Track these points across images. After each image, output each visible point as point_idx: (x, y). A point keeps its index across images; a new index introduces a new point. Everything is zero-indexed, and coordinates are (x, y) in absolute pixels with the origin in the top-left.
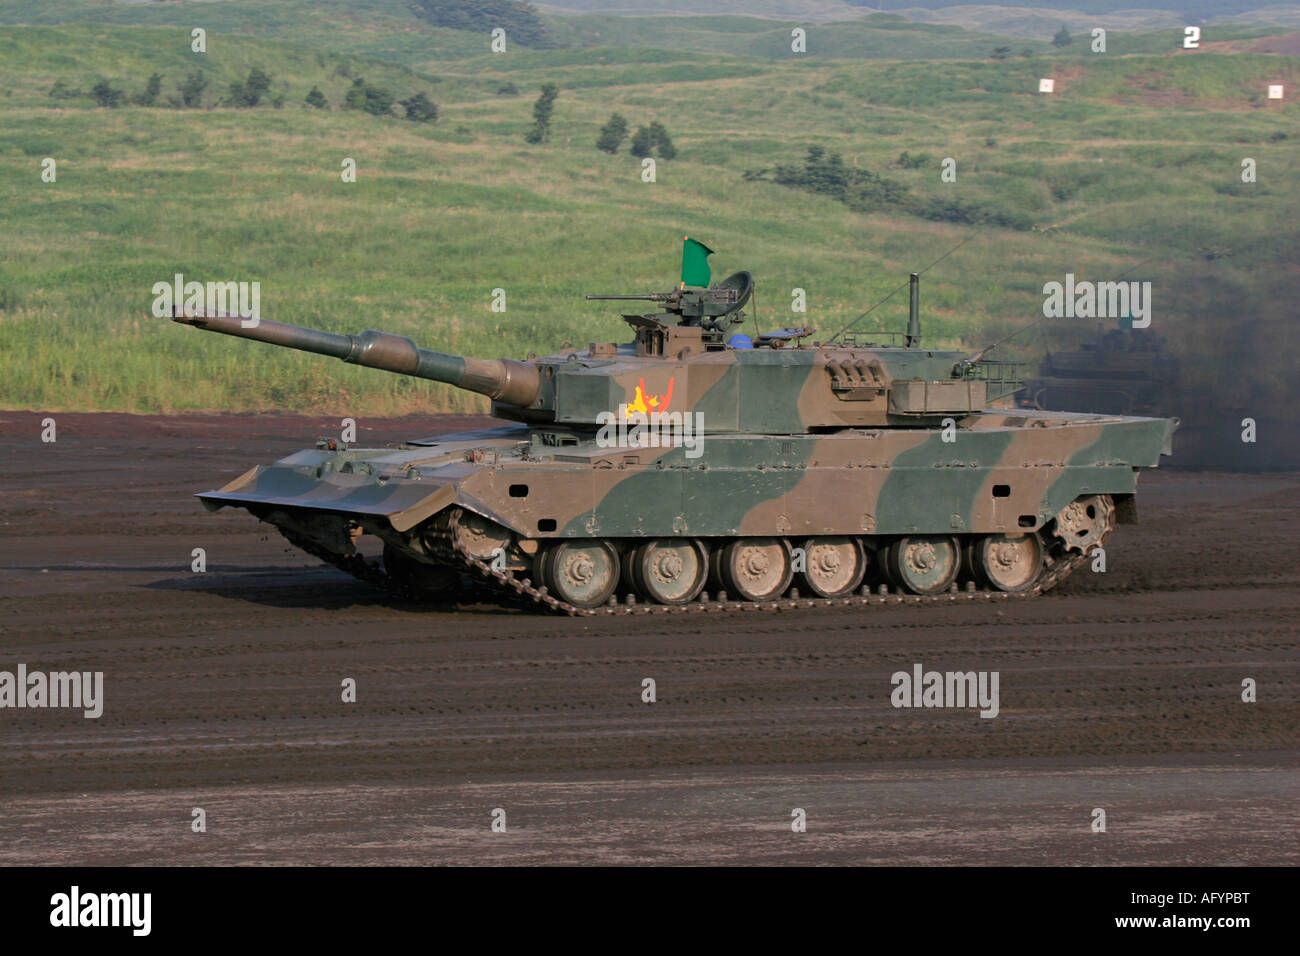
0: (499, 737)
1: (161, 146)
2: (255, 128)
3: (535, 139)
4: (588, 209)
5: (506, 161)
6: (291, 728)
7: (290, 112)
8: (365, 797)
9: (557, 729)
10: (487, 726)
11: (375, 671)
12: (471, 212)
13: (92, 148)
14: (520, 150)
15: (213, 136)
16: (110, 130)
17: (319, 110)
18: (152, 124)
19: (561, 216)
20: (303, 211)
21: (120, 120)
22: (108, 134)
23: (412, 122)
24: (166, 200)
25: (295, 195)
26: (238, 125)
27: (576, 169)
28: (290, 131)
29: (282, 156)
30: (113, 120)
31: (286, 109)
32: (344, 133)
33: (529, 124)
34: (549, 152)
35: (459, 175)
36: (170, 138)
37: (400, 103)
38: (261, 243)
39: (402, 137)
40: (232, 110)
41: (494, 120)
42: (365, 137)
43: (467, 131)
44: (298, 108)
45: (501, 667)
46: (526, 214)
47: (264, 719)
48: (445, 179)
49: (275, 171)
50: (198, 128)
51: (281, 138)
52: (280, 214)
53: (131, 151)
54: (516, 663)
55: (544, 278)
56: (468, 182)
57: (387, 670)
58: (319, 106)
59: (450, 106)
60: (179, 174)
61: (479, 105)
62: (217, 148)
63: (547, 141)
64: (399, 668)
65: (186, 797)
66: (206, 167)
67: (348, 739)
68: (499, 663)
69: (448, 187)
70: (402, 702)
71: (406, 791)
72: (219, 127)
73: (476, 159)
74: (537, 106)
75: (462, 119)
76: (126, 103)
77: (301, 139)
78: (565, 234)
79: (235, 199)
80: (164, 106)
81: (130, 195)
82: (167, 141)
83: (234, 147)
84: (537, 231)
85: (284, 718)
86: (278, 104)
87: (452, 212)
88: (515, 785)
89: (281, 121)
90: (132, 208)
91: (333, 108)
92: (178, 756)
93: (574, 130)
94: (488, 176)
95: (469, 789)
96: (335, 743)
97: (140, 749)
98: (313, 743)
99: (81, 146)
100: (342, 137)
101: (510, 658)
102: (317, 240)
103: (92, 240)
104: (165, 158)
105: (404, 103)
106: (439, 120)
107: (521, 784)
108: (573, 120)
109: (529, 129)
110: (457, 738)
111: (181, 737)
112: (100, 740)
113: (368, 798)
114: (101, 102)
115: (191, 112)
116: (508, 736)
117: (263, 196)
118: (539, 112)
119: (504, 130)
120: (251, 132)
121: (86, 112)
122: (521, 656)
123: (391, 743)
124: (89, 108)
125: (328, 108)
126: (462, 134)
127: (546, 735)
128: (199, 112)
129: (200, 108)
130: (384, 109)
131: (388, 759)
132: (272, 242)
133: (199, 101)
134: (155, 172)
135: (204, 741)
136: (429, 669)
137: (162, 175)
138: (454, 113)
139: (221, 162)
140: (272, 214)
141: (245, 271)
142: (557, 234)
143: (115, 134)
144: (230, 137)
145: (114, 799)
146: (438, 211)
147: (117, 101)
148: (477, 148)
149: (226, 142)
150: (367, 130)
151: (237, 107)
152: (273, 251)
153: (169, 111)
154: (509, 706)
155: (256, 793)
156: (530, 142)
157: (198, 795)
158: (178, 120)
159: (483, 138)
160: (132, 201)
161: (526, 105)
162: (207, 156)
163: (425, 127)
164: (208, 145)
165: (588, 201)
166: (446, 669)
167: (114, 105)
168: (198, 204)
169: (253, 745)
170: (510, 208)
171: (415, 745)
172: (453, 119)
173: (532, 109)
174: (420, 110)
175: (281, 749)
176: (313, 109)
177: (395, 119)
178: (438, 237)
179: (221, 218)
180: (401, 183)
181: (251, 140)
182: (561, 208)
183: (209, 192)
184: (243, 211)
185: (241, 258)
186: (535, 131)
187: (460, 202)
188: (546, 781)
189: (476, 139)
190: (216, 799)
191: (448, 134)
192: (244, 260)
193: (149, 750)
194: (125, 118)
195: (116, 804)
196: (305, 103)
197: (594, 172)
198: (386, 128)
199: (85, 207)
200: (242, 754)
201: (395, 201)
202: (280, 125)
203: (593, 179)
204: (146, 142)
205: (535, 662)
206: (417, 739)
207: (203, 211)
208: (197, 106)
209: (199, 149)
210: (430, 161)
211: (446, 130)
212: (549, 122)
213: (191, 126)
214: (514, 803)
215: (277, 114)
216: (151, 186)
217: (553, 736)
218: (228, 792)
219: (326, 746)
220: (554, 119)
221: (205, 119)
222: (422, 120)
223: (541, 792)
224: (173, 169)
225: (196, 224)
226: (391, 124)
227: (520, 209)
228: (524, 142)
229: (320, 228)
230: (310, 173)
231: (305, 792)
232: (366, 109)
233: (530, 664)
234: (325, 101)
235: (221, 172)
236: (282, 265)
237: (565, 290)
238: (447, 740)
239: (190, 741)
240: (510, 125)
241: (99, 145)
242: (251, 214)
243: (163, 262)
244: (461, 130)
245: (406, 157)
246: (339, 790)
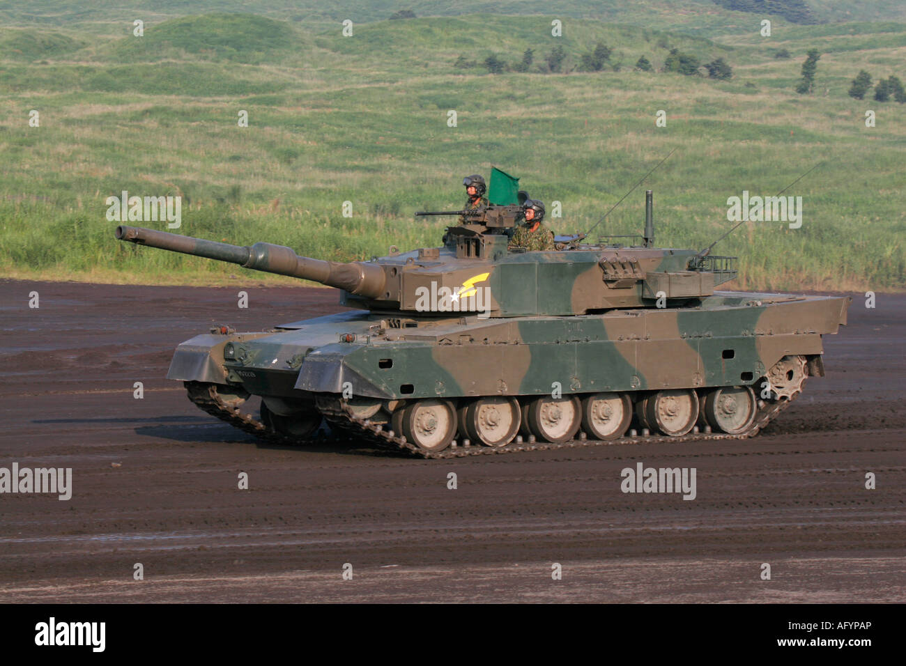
0: (806, 524)
1: (533, 101)
2: (600, 86)
3: (802, 90)
4: (843, 140)
5: (781, 106)
6: (653, 517)
7: (626, 74)
8: (717, 567)
9: (848, 519)
10: (795, 516)
11: (711, 476)
12: (757, 144)
13: (484, 102)
14: (793, 98)
15: (570, 93)
16: (497, 89)
17: (645, 73)
18: (527, 85)
19: (823, 146)
20: (635, 145)
21: (505, 82)
22: (497, 93)
23: (714, 80)
24: (538, 139)
25: (630, 134)
26: (588, 84)
27: (833, 111)
28: (625, 88)
29: (619, 106)
30: (499, 83)
31: (623, 72)
32: (664, 88)
33: (799, 80)
34: (812, 99)
35: (747, 117)
36: (540, 95)
37: (705, 66)
38: (606, 169)
39: (707, 90)
40: (585, 74)
41: (773, 77)
42: (680, 91)
43: (753, 85)
44: (631, 71)
45: (803, 473)
46: (797, 145)
47: (634, 511)
48: (738, 120)
49: (616, 117)
50: (559, 87)
51: (618, 93)
52: (619, 147)
53: (512, 104)
54: (814, 470)
55: (811, 192)
56: (753, 122)
57: (720, 475)
58: (646, 69)
59: (740, 68)
60: (547, 121)
61: (761, 66)
62: (573, 101)
63: (812, 91)
64: (729, 475)
65: (589, 566)
66: (566, 115)
67: (696, 525)
68: (801, 471)
69: (740, 125)
70: (732, 499)
71: (747, 563)
72: (575, 86)
73: (760, 105)
74: (805, 66)
75: (749, 77)
76: (508, 70)
77: (633, 93)
78: (826, 159)
79: (586, 137)
80: (535, 72)
81: (513, 136)
82: (538, 97)
83: (585, 100)
84: (806, 157)
85: (648, 510)
86: (616, 68)
87: (743, 144)
88: (826, 559)
89: (618, 81)
90: (514, 145)
91: (656, 70)
92: (574, 537)
93: (832, 83)
94: (769, 118)
95: (793, 562)
96: (686, 528)
97: (547, 532)
98: (670, 528)
99: (477, 101)
100: (663, 91)
101: (810, 467)
102: (645, 166)
103: (486, 169)
104: (536, 109)
105: (707, 66)
106: (733, 78)
107: (831, 559)
108: (830, 76)
109: (798, 83)
110: (775, 525)
111: (577, 523)
112: (518, 525)
113: (720, 568)
114: (491, 70)
115: (555, 75)
116: (812, 524)
117: (607, 134)
118: (806, 71)
119: (780, 84)
120: (597, 89)
121: (480, 77)
122: (817, 466)
123: (727, 529)
124: (482, 75)
125: (653, 70)
126: (750, 87)
127: (841, 524)
128: (561, 76)
129: (561, 73)
130: (692, 70)
131: (726, 540)
132: (613, 168)
133: (560, 68)
134: (530, 119)
135: (592, 526)
136: (750, 475)
137: (535, 121)
138: (743, 72)
139: (576, 111)
140: (613, 148)
141: (594, 189)
142: (819, 159)
143: (501, 93)
144: (583, 94)
145: (537, 568)
146: (733, 143)
147: (502, 69)
148: (760, 97)
149: (578, 97)
150: (680, 86)
151: (587, 71)
152: (614, 174)
153: (539, 75)
154: (811, 502)
155: (638, 564)
156: (799, 92)
157: (597, 565)
158: (545, 82)
159: (765, 90)
160: (514, 140)
161: (796, 65)
162: (565, 107)
163: (721, 83)
164: (566, 100)
165: (842, 134)
166: (763, 475)
167: (500, 72)
168: (561, 142)
169: (627, 529)
170: (785, 141)
171: (745, 530)
172: (741, 77)
173: (801, 68)
174: (718, 71)
175: (648, 532)
176: (642, 72)
177: (700, 78)
178: (733, 162)
179: (576, 151)
180: (706, 124)
181: (597, 95)
182: (822, 140)
183: (569, 133)
184: (592, 145)
185: (592, 180)
186: (803, 84)
187: (749, 137)
188: (848, 557)
189: (760, 91)
190: (611, 568)
191: (740, 88)
192: (593, 181)
193: (554, 532)
194: (508, 81)
195: (540, 571)
196: (636, 68)
197: (845, 113)
198: (694, 84)
199: (481, 145)
200: (620, 536)
201: (701, 137)
202: (618, 84)
203: (846, 118)
204: (522, 98)
205: (828, 470)
206: (746, 526)
207: (563, 146)
208: (558, 72)
209: (560, 102)
210: (726, 107)
211: (738, 85)
212: (813, 77)
213: (555, 86)
214: (829, 573)
215: (615, 76)
216: (526, 129)
217: (845, 524)
218: (618, 564)
219: (680, 531)
220: (817, 76)
221: (564, 81)
222: (720, 78)
223: (847, 565)
224: (542, 117)
225: (559, 156)
226: (698, 82)
227: (793, 141)
228: (794, 92)
229: (648, 158)
230: (640, 117)
231: (673, 563)
232: (679, 71)
233: (825, 471)
234: (650, 66)
235: (577, 118)
236: (621, 184)
237: (827, 199)
238: (768, 527)
239: (581, 526)
240: (784, 80)
241: (490, 101)
242: (598, 148)
243: (536, 183)
244: (748, 85)
245: (709, 105)
246: (697, 562)
